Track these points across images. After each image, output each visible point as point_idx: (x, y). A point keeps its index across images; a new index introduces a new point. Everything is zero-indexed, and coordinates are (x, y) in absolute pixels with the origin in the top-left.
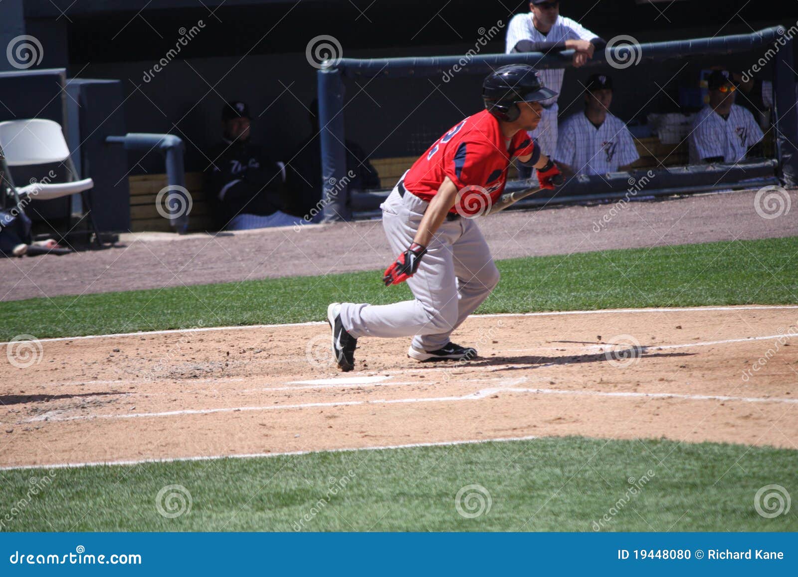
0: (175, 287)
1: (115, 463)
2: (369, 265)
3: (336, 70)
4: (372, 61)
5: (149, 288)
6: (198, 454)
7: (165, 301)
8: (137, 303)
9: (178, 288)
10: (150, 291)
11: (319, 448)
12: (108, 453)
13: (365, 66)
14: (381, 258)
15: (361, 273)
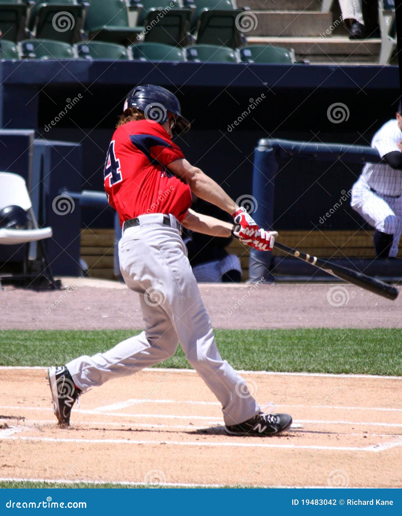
0: (114, 330)
1: (53, 481)
2: (286, 324)
3: (271, 149)
4: (304, 144)
5: (92, 329)
6: (126, 479)
7: (105, 342)
8: (81, 342)
9: (116, 331)
10: (93, 332)
11: (233, 482)
12: (48, 472)
13: (296, 148)
14: (297, 318)
15: (278, 330)
